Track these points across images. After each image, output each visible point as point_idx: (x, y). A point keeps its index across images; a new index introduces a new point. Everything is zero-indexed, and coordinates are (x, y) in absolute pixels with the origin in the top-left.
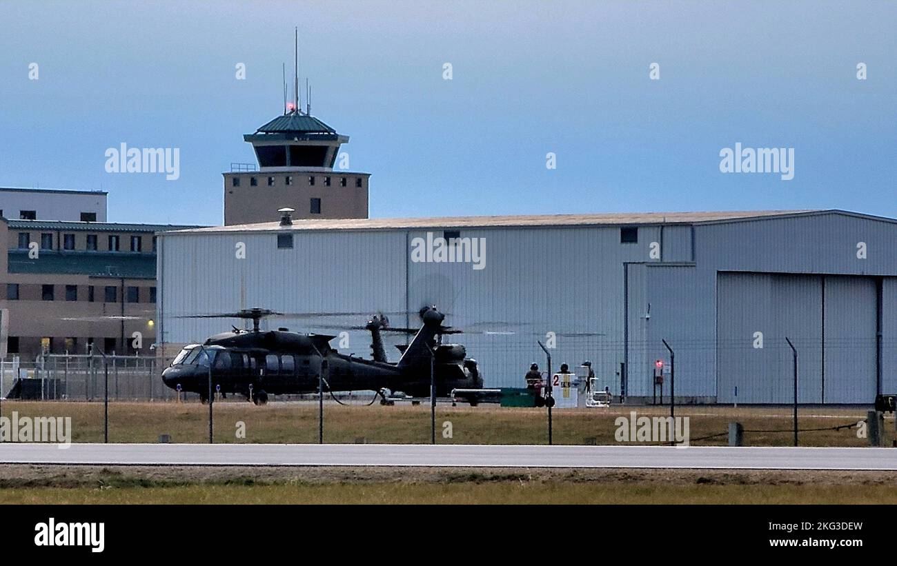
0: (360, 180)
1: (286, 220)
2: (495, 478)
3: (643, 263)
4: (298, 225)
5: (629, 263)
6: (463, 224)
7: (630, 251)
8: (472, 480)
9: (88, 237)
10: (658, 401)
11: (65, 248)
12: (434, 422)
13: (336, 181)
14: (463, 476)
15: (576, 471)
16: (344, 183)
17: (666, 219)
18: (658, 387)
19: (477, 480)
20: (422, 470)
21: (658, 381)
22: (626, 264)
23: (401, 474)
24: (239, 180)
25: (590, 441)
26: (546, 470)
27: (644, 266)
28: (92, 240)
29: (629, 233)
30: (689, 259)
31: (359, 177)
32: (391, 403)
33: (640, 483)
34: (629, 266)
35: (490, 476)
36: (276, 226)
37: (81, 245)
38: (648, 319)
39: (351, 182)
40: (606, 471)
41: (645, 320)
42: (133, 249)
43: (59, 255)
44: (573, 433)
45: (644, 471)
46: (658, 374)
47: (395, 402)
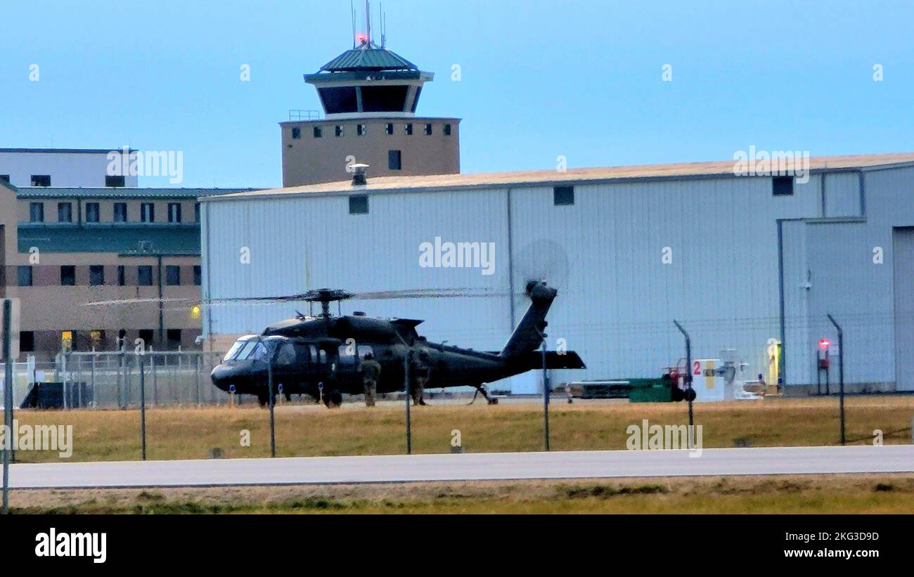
0: (450, 127)
1: (359, 179)
2: (625, 491)
3: (801, 219)
4: (373, 184)
5: (784, 220)
6: (576, 177)
7: (785, 206)
8: (596, 495)
9: (116, 206)
10: (823, 390)
11: (88, 220)
12: (547, 424)
13: (419, 129)
14: (585, 490)
15: (724, 480)
16: (429, 130)
17: (828, 163)
18: (823, 373)
19: (603, 495)
20: (535, 484)
21: (823, 365)
22: (780, 222)
23: (509, 489)
24: (299, 131)
25: (742, 442)
26: (687, 479)
27: (803, 225)
28: (121, 209)
29: (783, 184)
30: (857, 213)
31: (447, 123)
32: (494, 401)
33: (805, 493)
34: (784, 224)
35: (618, 489)
36: (347, 186)
37: (107, 216)
38: (808, 289)
39: (438, 130)
40: (762, 478)
41: (805, 292)
42: (170, 219)
43: (80, 229)
44: (719, 433)
45: (809, 478)
46: (823, 357)
47: (499, 400)
